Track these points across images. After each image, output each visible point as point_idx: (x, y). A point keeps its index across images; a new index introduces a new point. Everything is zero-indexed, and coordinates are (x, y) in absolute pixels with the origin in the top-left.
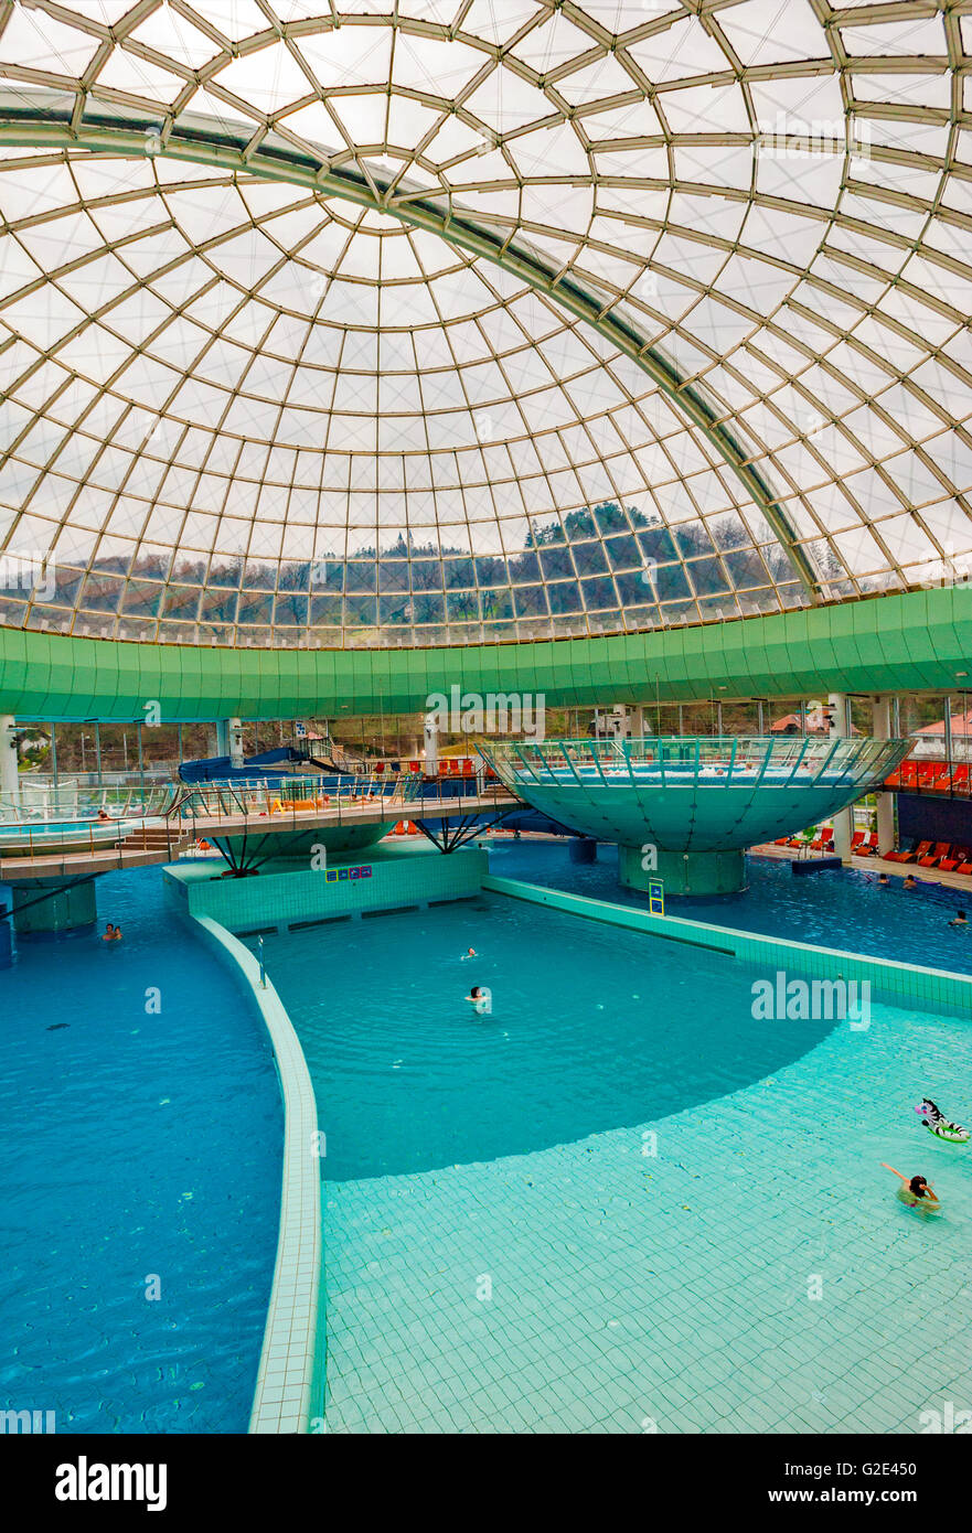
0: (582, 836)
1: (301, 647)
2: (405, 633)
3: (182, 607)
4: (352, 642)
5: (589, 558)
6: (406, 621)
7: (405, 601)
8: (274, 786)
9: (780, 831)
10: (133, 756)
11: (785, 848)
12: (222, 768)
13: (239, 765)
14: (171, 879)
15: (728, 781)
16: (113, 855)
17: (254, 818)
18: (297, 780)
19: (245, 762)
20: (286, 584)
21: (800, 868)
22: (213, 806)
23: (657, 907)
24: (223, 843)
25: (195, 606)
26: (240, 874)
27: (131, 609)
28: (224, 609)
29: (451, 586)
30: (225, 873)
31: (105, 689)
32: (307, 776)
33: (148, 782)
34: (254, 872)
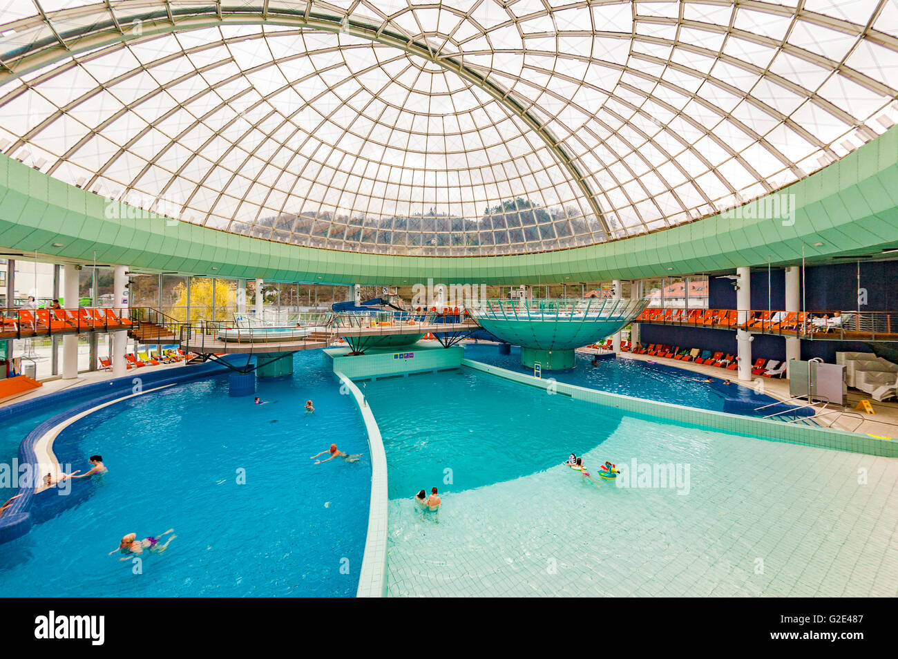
0: (505, 342)
1: (388, 254)
2: (432, 250)
3: (338, 234)
4: (409, 253)
5: (513, 221)
6: (432, 245)
7: (433, 236)
8: (372, 315)
9: (589, 342)
10: (313, 299)
11: (591, 349)
12: (351, 306)
13: (358, 305)
14: (326, 356)
15: (570, 319)
16: (302, 343)
17: (364, 329)
18: (383, 312)
19: (361, 304)
20: (382, 226)
21: (598, 357)
22: (347, 323)
23: (538, 375)
24: (350, 341)
25: (343, 234)
26: (356, 354)
27: (315, 233)
28: (355, 235)
29: (452, 230)
30: (351, 353)
31: (303, 269)
32: (387, 311)
33: (318, 311)
34: (362, 353)
